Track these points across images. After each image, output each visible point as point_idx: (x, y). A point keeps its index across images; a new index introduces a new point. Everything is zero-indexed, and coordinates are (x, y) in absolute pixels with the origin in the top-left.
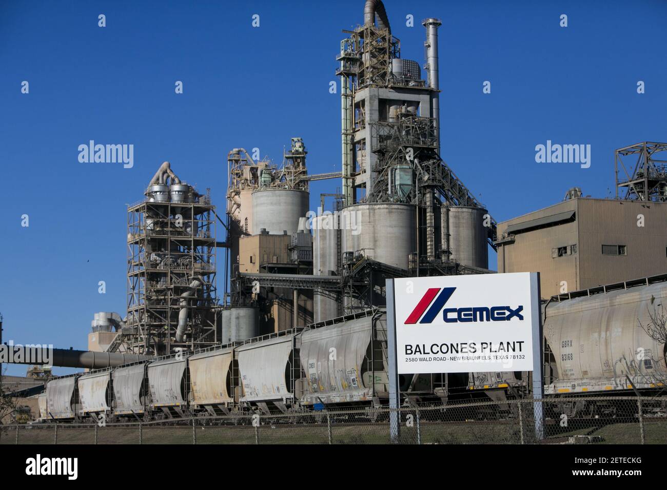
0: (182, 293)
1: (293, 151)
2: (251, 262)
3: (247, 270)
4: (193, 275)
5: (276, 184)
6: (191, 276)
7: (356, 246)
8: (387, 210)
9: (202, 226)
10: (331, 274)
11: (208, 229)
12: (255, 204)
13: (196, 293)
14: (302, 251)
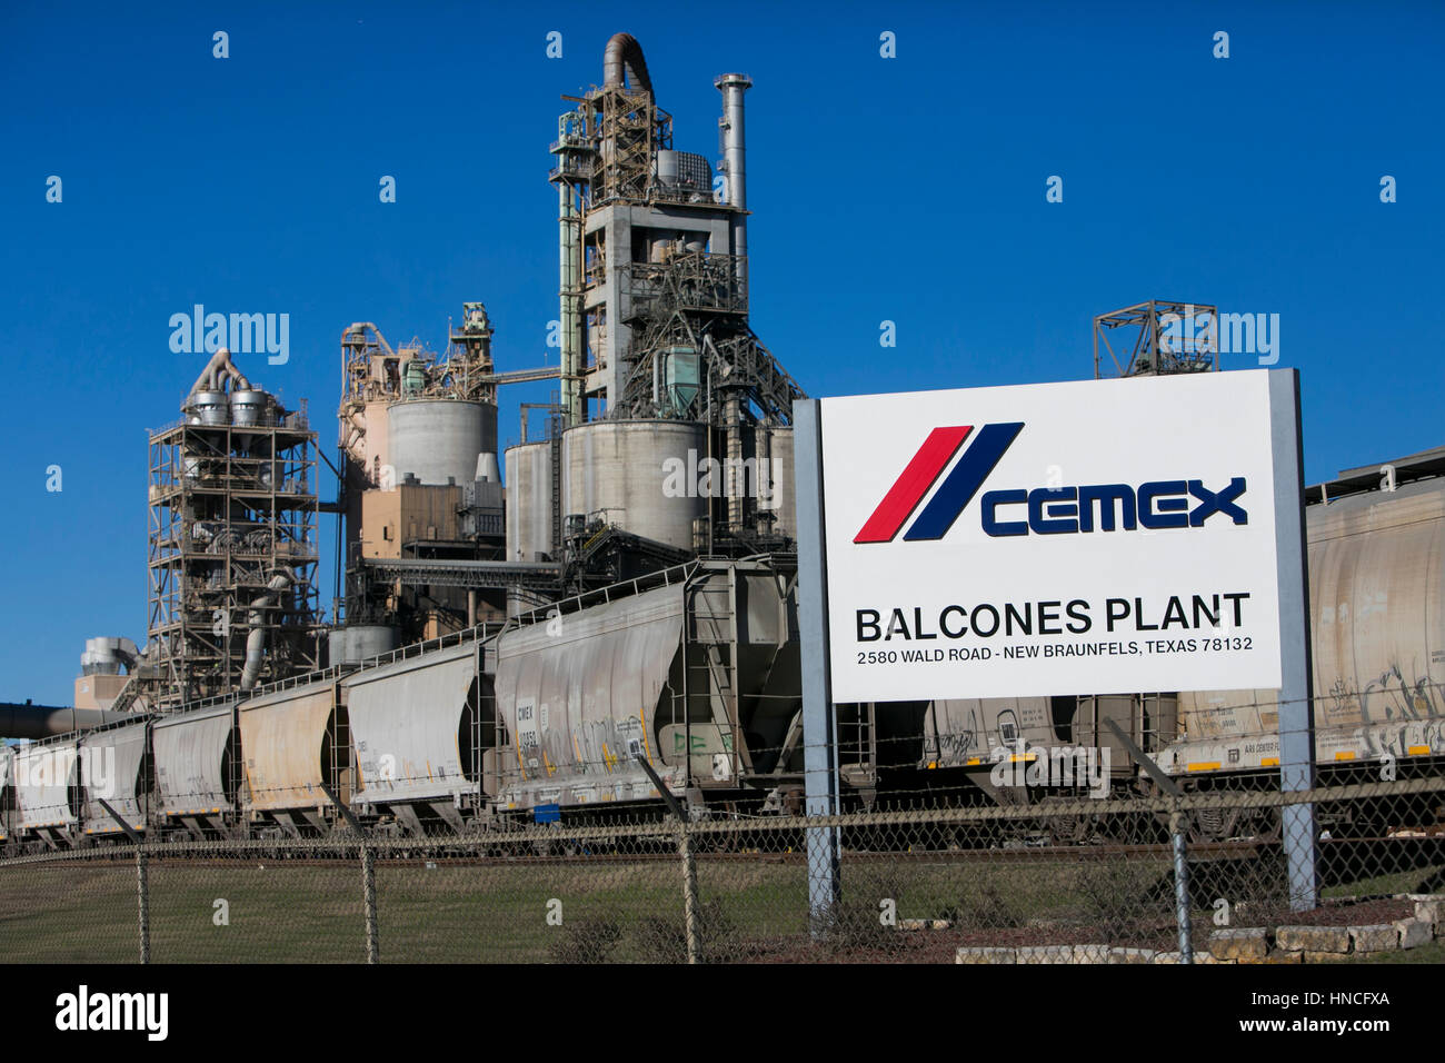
0: (251, 601)
1: (467, 328)
2: (386, 538)
3: (377, 553)
4: (274, 565)
5: (434, 390)
6: (271, 566)
7: (590, 504)
8: (652, 434)
10: (540, 560)
11: (303, 478)
12: (394, 428)
13: (280, 599)
14: (484, 516)
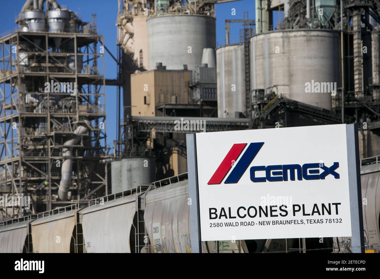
0: (64, 142)
2: (145, 103)
3: (140, 113)
4: (77, 119)
5: (175, 8)
6: (75, 120)
7: (267, 83)
8: (305, 38)
9: (88, 61)
10: (238, 116)
11: (95, 64)
12: (151, 33)
13: (82, 141)
14: (206, 88)
